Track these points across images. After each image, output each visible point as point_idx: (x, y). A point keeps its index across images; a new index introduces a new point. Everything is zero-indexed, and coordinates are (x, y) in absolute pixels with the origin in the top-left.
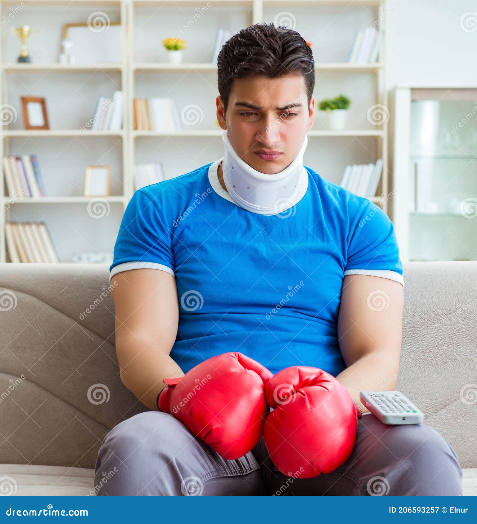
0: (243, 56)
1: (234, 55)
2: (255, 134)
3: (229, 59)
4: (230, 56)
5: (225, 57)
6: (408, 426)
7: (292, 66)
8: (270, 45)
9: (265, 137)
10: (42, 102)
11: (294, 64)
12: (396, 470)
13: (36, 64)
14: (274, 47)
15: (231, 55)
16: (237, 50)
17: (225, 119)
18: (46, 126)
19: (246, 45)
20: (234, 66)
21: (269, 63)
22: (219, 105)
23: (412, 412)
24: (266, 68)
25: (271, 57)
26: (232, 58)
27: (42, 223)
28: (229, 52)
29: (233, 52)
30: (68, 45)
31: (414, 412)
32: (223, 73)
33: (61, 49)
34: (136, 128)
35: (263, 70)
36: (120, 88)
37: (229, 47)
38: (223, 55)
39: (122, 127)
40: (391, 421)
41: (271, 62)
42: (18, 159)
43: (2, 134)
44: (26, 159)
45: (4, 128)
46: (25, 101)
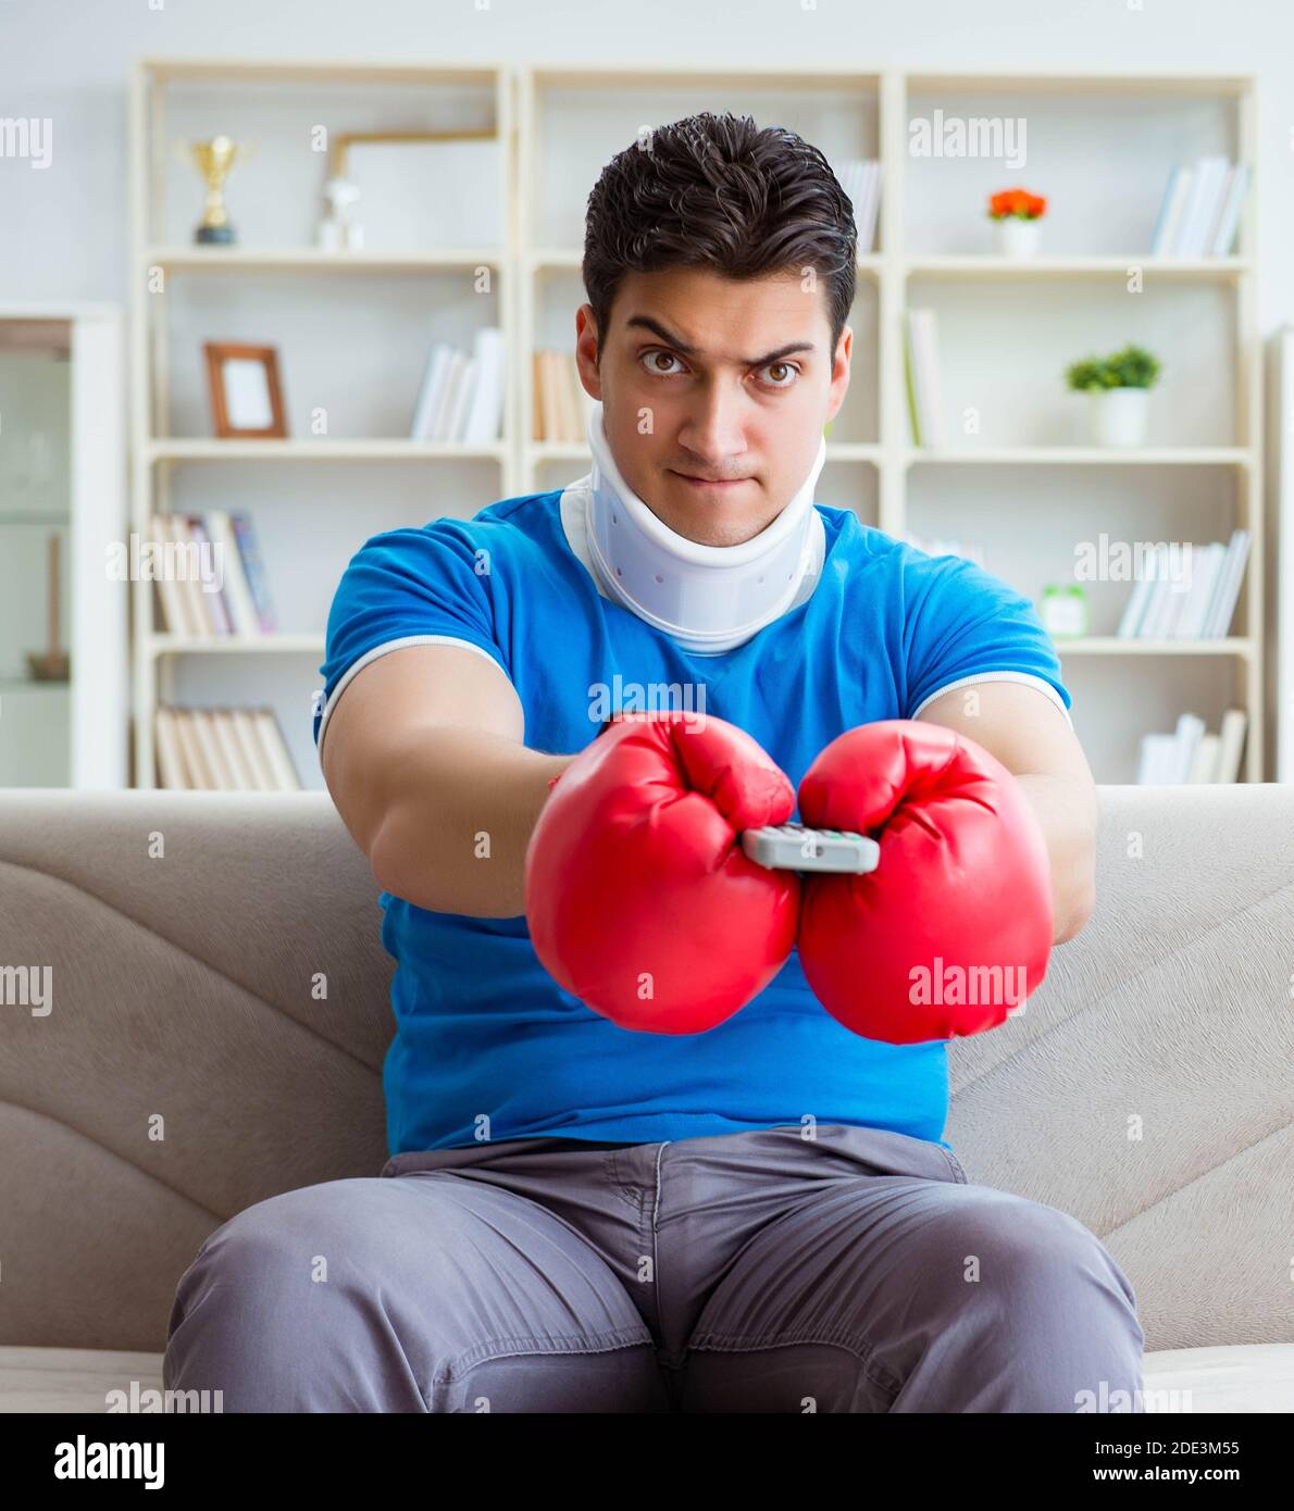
0: (659, 211)
1: (633, 202)
5: (610, 205)
7: (795, 248)
8: (737, 186)
10: (268, 359)
11: (799, 245)
12: (959, 1325)
13: (249, 248)
14: (745, 193)
16: (643, 188)
17: (597, 372)
18: (278, 428)
19: (670, 179)
20: (632, 234)
22: (585, 330)
24: (720, 250)
25: (735, 220)
27: (267, 712)
28: (620, 192)
30: (344, 194)
32: (598, 246)
33: (327, 207)
34: (540, 436)
35: (709, 254)
36: (494, 320)
37: (621, 177)
38: (603, 197)
39: (500, 434)
41: (733, 235)
42: (194, 523)
43: (148, 450)
44: (218, 525)
45: (154, 433)
46: (216, 356)
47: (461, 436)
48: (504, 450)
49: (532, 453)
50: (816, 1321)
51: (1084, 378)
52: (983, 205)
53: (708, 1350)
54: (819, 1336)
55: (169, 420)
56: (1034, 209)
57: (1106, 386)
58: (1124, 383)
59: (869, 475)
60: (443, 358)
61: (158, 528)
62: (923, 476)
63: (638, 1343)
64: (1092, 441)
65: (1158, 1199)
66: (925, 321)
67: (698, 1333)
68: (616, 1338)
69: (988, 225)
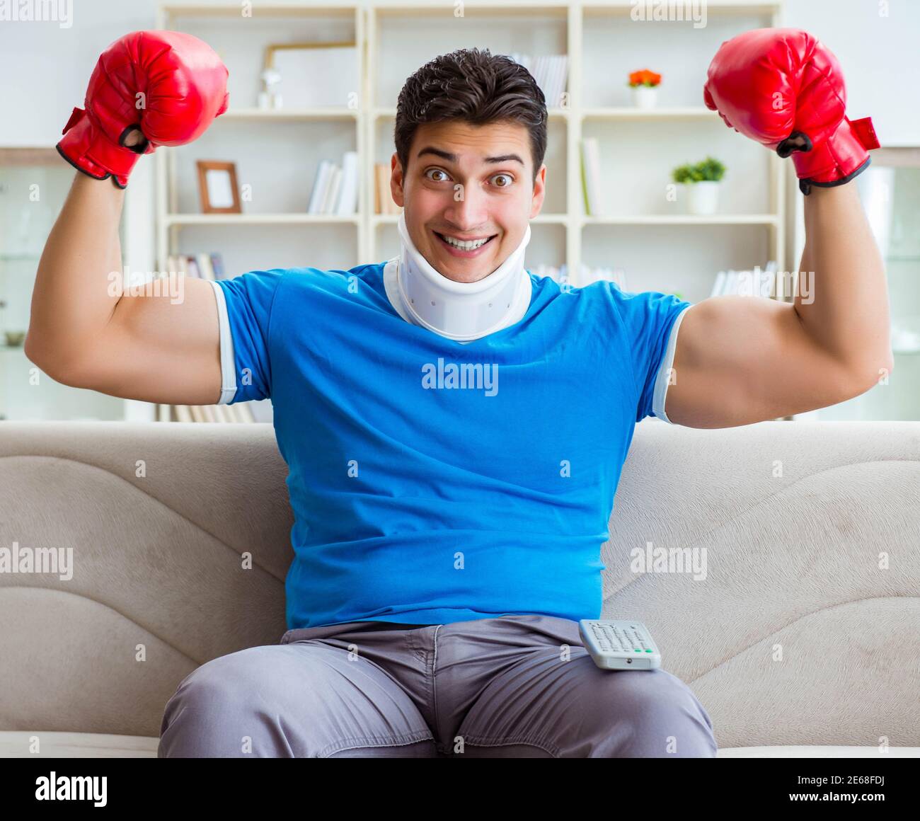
0: (436, 91)
1: (421, 91)
2: (444, 212)
3: (414, 97)
4: (415, 93)
5: (409, 95)
6: (633, 672)
7: (507, 109)
8: (479, 77)
9: (460, 216)
10: (231, 169)
11: (510, 106)
12: (610, 739)
14: (483, 80)
15: (418, 91)
16: (427, 83)
17: (401, 190)
18: (236, 208)
19: (441, 76)
20: (421, 105)
21: (474, 101)
22: (396, 167)
23: (643, 651)
24: (470, 107)
25: (478, 93)
26: (418, 95)
28: (415, 88)
29: (420, 86)
30: (272, 78)
31: (647, 651)
32: (403, 117)
33: (263, 86)
34: (379, 211)
35: (464, 109)
36: (354, 148)
37: (416, 80)
38: (406, 93)
39: (357, 210)
40: (610, 665)
41: (477, 100)
42: (191, 260)
43: (165, 220)
44: (204, 261)
45: (169, 211)
46: (203, 168)
47: (335, 211)
48: (359, 219)
49: (375, 220)
50: (527, 732)
51: (683, 176)
52: (626, 79)
54: (528, 740)
55: (178, 204)
56: (654, 81)
57: (695, 180)
58: (705, 179)
59: (561, 230)
60: (326, 169)
61: (171, 263)
62: (593, 232)
63: (425, 739)
64: (687, 211)
66: (592, 145)
68: (412, 737)
69: (628, 90)
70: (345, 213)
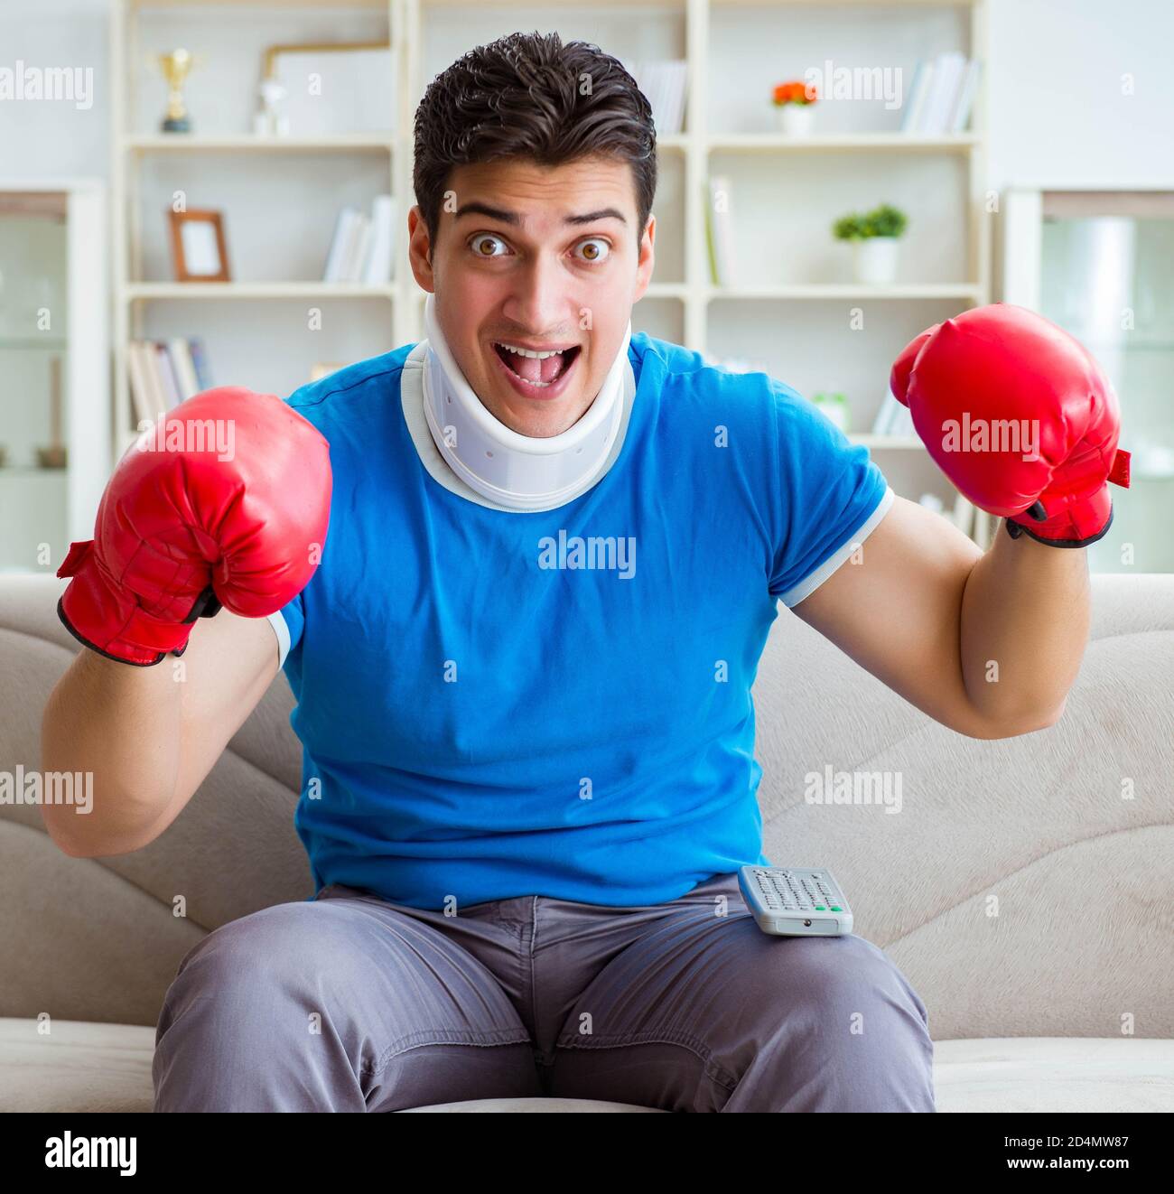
0: (479, 112)
1: (455, 110)
2: (502, 305)
3: (444, 120)
4: (445, 112)
5: (435, 115)
7: (598, 135)
8: (548, 84)
9: (530, 311)
10: (216, 221)
11: (604, 130)
14: (558, 91)
15: (448, 108)
16: (464, 97)
17: (429, 266)
18: (224, 275)
19: (487, 85)
20: (456, 135)
21: (544, 128)
22: (416, 231)
24: (538, 138)
25: (549, 113)
26: (450, 116)
28: (444, 104)
29: (453, 101)
30: (271, 93)
32: (426, 151)
33: (260, 102)
35: (529, 142)
36: (387, 190)
37: (444, 90)
38: (429, 110)
39: (393, 276)
41: (548, 124)
42: (161, 347)
43: (126, 292)
44: (179, 350)
45: (131, 278)
46: (177, 220)
47: (363, 277)
48: (395, 290)
50: (666, 1024)
51: (847, 230)
52: (768, 95)
53: (574, 1048)
54: (668, 1038)
55: (143, 269)
56: (808, 98)
57: (864, 236)
58: (879, 233)
59: (676, 309)
60: (349, 220)
61: (134, 352)
62: (721, 309)
63: (519, 1042)
64: (853, 279)
65: (938, 914)
66: (722, 188)
67: (567, 1034)
68: (498, 1036)
69: (771, 110)
70: (376, 282)
